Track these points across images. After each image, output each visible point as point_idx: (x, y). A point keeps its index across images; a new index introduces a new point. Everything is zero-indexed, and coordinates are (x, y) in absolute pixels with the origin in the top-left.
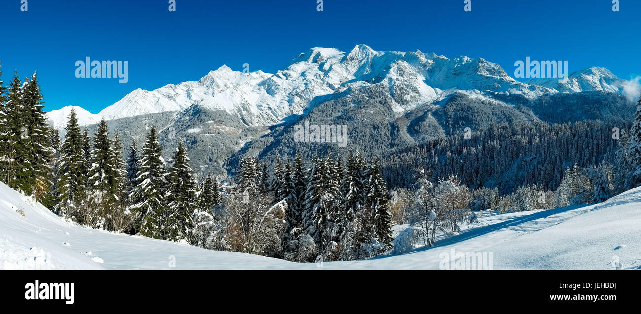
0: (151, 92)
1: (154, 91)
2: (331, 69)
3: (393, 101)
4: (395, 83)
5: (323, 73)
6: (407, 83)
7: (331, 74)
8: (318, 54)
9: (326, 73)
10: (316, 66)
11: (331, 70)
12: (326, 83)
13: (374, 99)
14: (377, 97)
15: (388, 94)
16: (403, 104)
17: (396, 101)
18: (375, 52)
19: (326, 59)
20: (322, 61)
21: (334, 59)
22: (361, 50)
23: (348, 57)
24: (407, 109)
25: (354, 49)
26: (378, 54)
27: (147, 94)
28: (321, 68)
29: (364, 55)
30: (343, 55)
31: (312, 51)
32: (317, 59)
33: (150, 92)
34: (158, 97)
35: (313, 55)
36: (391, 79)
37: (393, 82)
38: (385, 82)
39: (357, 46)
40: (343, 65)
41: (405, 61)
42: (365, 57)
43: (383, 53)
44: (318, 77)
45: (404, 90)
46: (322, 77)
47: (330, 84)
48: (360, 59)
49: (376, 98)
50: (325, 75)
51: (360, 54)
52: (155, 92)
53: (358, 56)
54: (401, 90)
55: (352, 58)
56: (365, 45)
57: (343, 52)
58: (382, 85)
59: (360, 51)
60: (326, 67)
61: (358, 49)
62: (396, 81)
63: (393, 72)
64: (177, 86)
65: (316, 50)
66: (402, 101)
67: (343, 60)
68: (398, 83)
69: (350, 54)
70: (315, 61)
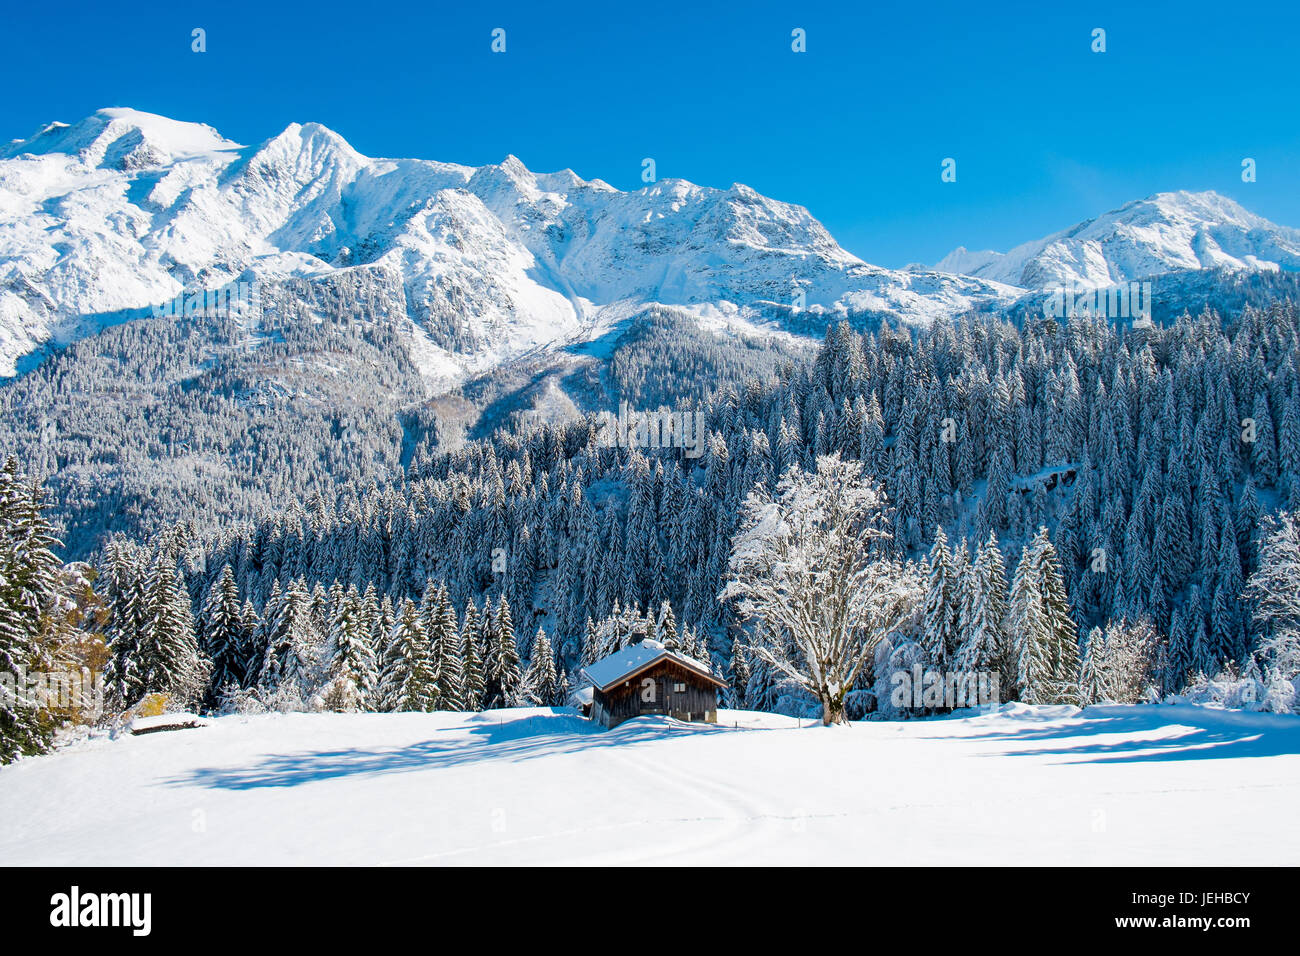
2: (183, 202)
3: (419, 333)
4: (428, 268)
5: (146, 216)
6: (477, 274)
7: (181, 222)
8: (134, 138)
9: (163, 216)
10: (120, 183)
11: (183, 208)
12: (157, 254)
13: (345, 321)
14: (358, 316)
15: (399, 309)
16: (458, 349)
17: (431, 336)
18: (363, 161)
19: (168, 161)
20: (150, 168)
21: (202, 166)
22: (310, 146)
23: (255, 164)
24: (473, 368)
25: (282, 137)
26: (372, 169)
28: (140, 191)
29: (319, 167)
30: (233, 158)
31: (106, 121)
32: (128, 157)
35: (108, 137)
36: (412, 256)
37: (420, 266)
38: (391, 263)
39: (294, 129)
40: (230, 191)
41: (472, 195)
42: (323, 172)
43: (392, 166)
44: (123, 226)
45: (462, 298)
46: (142, 231)
47: (176, 264)
48: (306, 179)
49: (352, 321)
50: (156, 224)
51: (303, 161)
53: (298, 165)
54: (449, 295)
55: (269, 173)
56: (323, 128)
57: (239, 146)
58: (381, 273)
59: (304, 148)
60: (165, 193)
61: (300, 140)
62: (434, 264)
63: (423, 230)
65: (124, 119)
66: (450, 337)
67: (230, 176)
68: (439, 269)
69: (263, 156)
70: (116, 160)
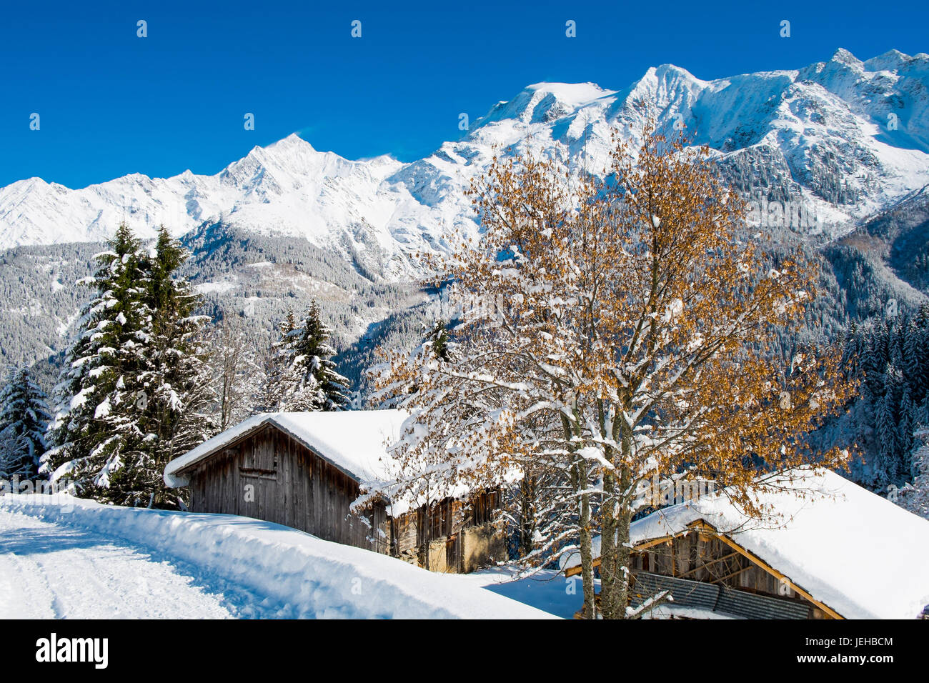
0: (78, 192)
1: (86, 189)
2: (588, 133)
3: (806, 193)
4: (802, 141)
5: (564, 147)
6: (843, 141)
7: (590, 147)
8: (550, 99)
9: (576, 145)
10: (545, 131)
11: (589, 138)
12: (577, 171)
13: (748, 189)
14: (756, 184)
15: (786, 175)
16: (841, 200)
17: (817, 193)
18: (703, 84)
19: (571, 110)
20: (562, 117)
21: (595, 109)
22: (664, 81)
23: (629, 100)
24: (861, 214)
25: (644, 79)
26: (712, 88)
27: (62, 197)
28: (560, 131)
29: (673, 94)
30: (612, 100)
31: (532, 93)
32: (548, 113)
33: (74, 195)
34: (98, 208)
35: (534, 102)
36: (785, 135)
37: (795, 141)
38: (770, 140)
39: (652, 71)
40: (615, 122)
42: (676, 98)
43: (726, 83)
44: (553, 156)
45: (835, 161)
46: (565, 156)
47: (589, 175)
48: (664, 104)
49: (753, 188)
50: (573, 151)
51: (661, 93)
52: (88, 192)
53: (658, 96)
54: (825, 160)
55: (639, 105)
56: (672, 66)
57: (614, 92)
58: (766, 150)
59: (660, 83)
60: (576, 130)
61: (655, 79)
62: (806, 138)
63: (789, 114)
64: (157, 181)
65: (542, 89)
66: (833, 193)
67: (611, 113)
68: (811, 141)
69: (634, 94)
70: (540, 117)
